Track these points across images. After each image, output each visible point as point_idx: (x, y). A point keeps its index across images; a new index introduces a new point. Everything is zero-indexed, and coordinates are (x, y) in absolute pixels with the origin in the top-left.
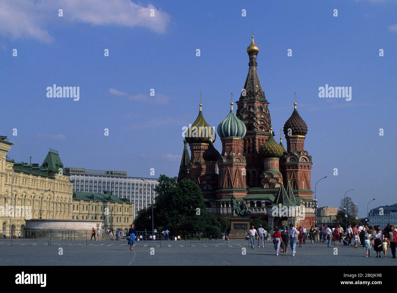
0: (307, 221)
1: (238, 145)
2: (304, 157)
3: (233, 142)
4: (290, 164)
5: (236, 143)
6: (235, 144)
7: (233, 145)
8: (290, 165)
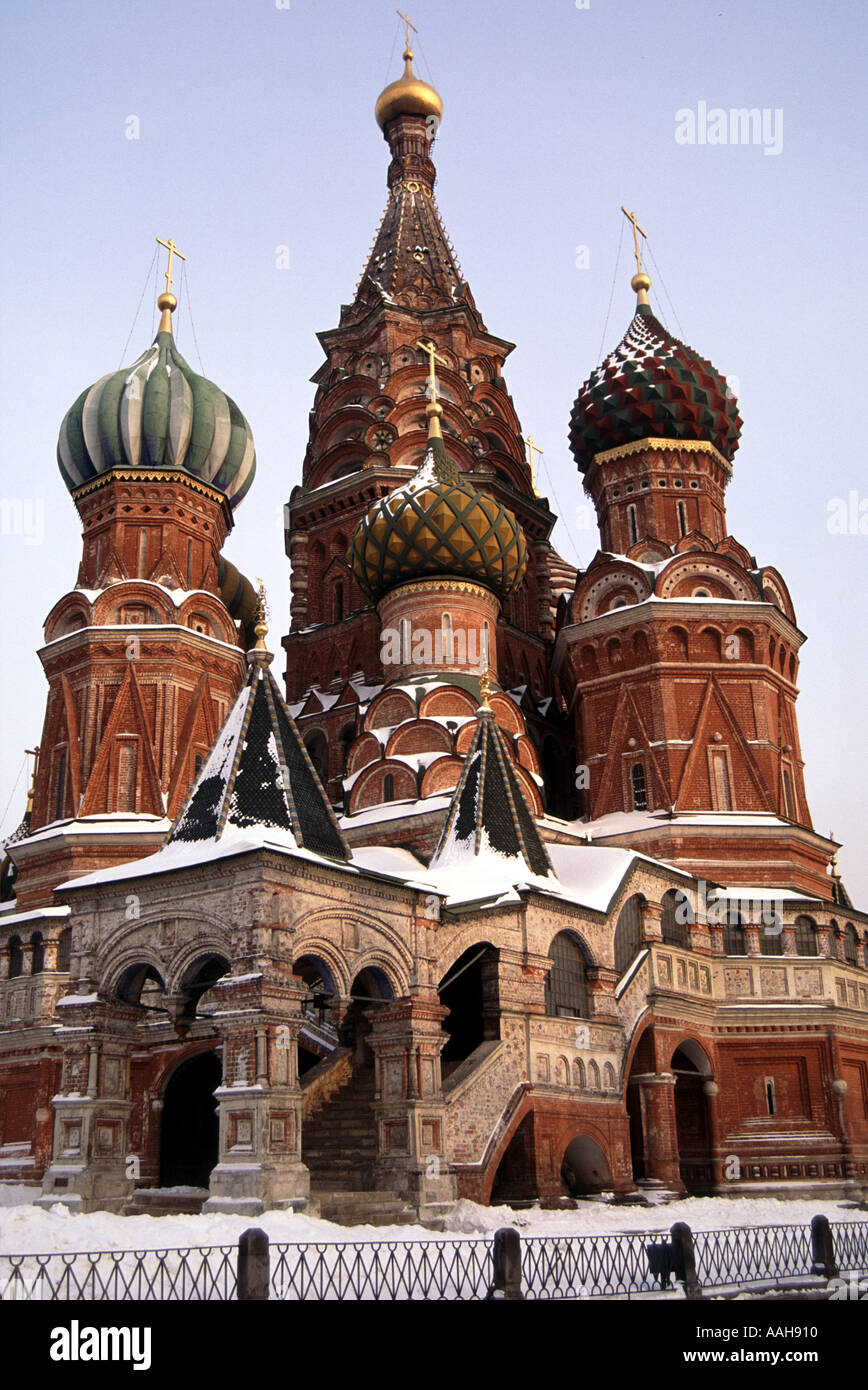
0: (769, 1080)
1: (159, 525)
2: (702, 568)
3: (119, 508)
4: (597, 637)
5: (147, 509)
6: (137, 512)
7: (120, 526)
8: (595, 644)
